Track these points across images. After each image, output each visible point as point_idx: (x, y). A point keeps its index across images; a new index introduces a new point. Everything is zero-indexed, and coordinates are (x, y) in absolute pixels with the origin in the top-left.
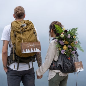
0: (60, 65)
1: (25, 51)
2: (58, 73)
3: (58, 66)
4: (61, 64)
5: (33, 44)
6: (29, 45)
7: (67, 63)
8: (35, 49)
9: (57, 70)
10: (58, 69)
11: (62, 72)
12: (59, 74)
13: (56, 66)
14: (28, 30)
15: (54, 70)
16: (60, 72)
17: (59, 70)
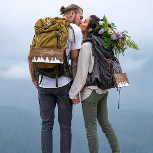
0: (97, 79)
1: (37, 60)
2: (94, 91)
3: (93, 81)
4: (98, 77)
5: (52, 51)
6: (45, 51)
7: (107, 76)
8: (52, 59)
9: (93, 86)
10: (93, 84)
11: (100, 88)
12: (97, 91)
13: (92, 81)
14: (48, 32)
15: (88, 87)
16: (97, 89)
17: (96, 85)
